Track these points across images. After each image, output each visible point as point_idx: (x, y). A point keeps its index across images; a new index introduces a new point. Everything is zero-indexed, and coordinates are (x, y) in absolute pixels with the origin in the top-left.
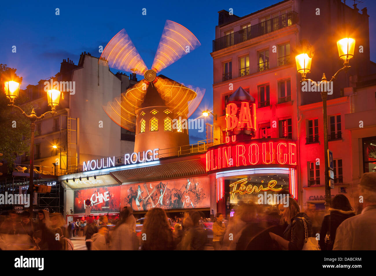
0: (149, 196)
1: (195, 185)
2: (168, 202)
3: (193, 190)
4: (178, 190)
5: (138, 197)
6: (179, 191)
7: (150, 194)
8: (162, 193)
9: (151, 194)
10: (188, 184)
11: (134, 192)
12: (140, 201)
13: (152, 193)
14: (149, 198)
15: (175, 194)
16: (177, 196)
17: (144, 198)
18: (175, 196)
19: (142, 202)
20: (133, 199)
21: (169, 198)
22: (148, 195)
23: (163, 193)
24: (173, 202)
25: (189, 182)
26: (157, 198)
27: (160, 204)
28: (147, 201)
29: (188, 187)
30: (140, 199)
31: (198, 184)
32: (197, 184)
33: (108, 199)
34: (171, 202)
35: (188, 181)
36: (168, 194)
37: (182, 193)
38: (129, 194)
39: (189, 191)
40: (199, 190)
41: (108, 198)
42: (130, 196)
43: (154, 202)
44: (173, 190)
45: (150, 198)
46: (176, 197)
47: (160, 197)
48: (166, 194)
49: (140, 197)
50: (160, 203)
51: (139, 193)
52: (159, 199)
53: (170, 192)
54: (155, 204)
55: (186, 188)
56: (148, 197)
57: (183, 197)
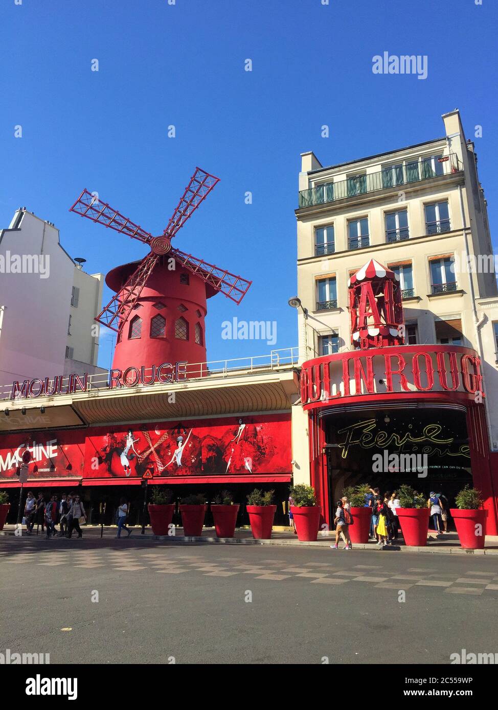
0: (152, 449)
1: (255, 429)
2: (193, 461)
3: (249, 440)
4: (216, 438)
5: (126, 450)
6: (220, 440)
7: (153, 445)
8: (180, 444)
9: (155, 446)
10: (240, 428)
11: (118, 442)
12: (130, 457)
13: (159, 442)
14: (152, 452)
15: (209, 445)
16: (213, 451)
17: (139, 451)
18: (209, 450)
19: (134, 460)
20: (115, 453)
21: (197, 452)
22: (150, 448)
23: (183, 443)
24: (204, 461)
25: (243, 424)
26: (170, 454)
27: (175, 464)
28: (148, 457)
29: (240, 434)
30: (132, 454)
31: (262, 428)
32: (258, 429)
33: (56, 455)
34: (201, 460)
35: (240, 422)
36: (193, 446)
37: (226, 444)
38: (106, 445)
39: (241, 440)
40: (262, 440)
41: (54, 452)
42: (108, 449)
43: (161, 461)
44: (205, 438)
45: (154, 452)
46: (211, 452)
47: (177, 451)
48: (190, 445)
49: (130, 450)
50: (176, 462)
51: (130, 442)
52: (175, 455)
53: (199, 442)
54: (164, 464)
55: (235, 434)
56: (150, 450)
57: (228, 452)
